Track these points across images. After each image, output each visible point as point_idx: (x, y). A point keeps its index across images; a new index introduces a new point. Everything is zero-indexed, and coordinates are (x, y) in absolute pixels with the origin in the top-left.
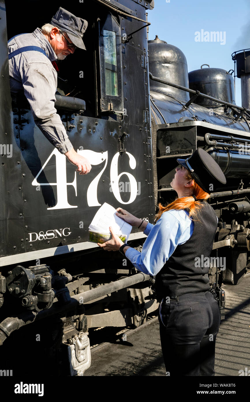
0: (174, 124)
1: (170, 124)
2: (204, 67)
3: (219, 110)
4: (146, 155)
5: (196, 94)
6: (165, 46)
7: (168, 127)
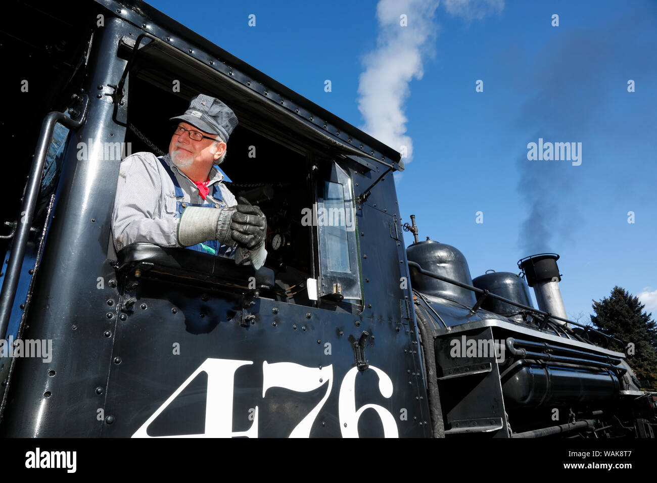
0: (457, 327)
1: (452, 327)
2: (488, 273)
3: (517, 318)
4: (412, 372)
5: (483, 294)
6: (438, 246)
7: (449, 332)
